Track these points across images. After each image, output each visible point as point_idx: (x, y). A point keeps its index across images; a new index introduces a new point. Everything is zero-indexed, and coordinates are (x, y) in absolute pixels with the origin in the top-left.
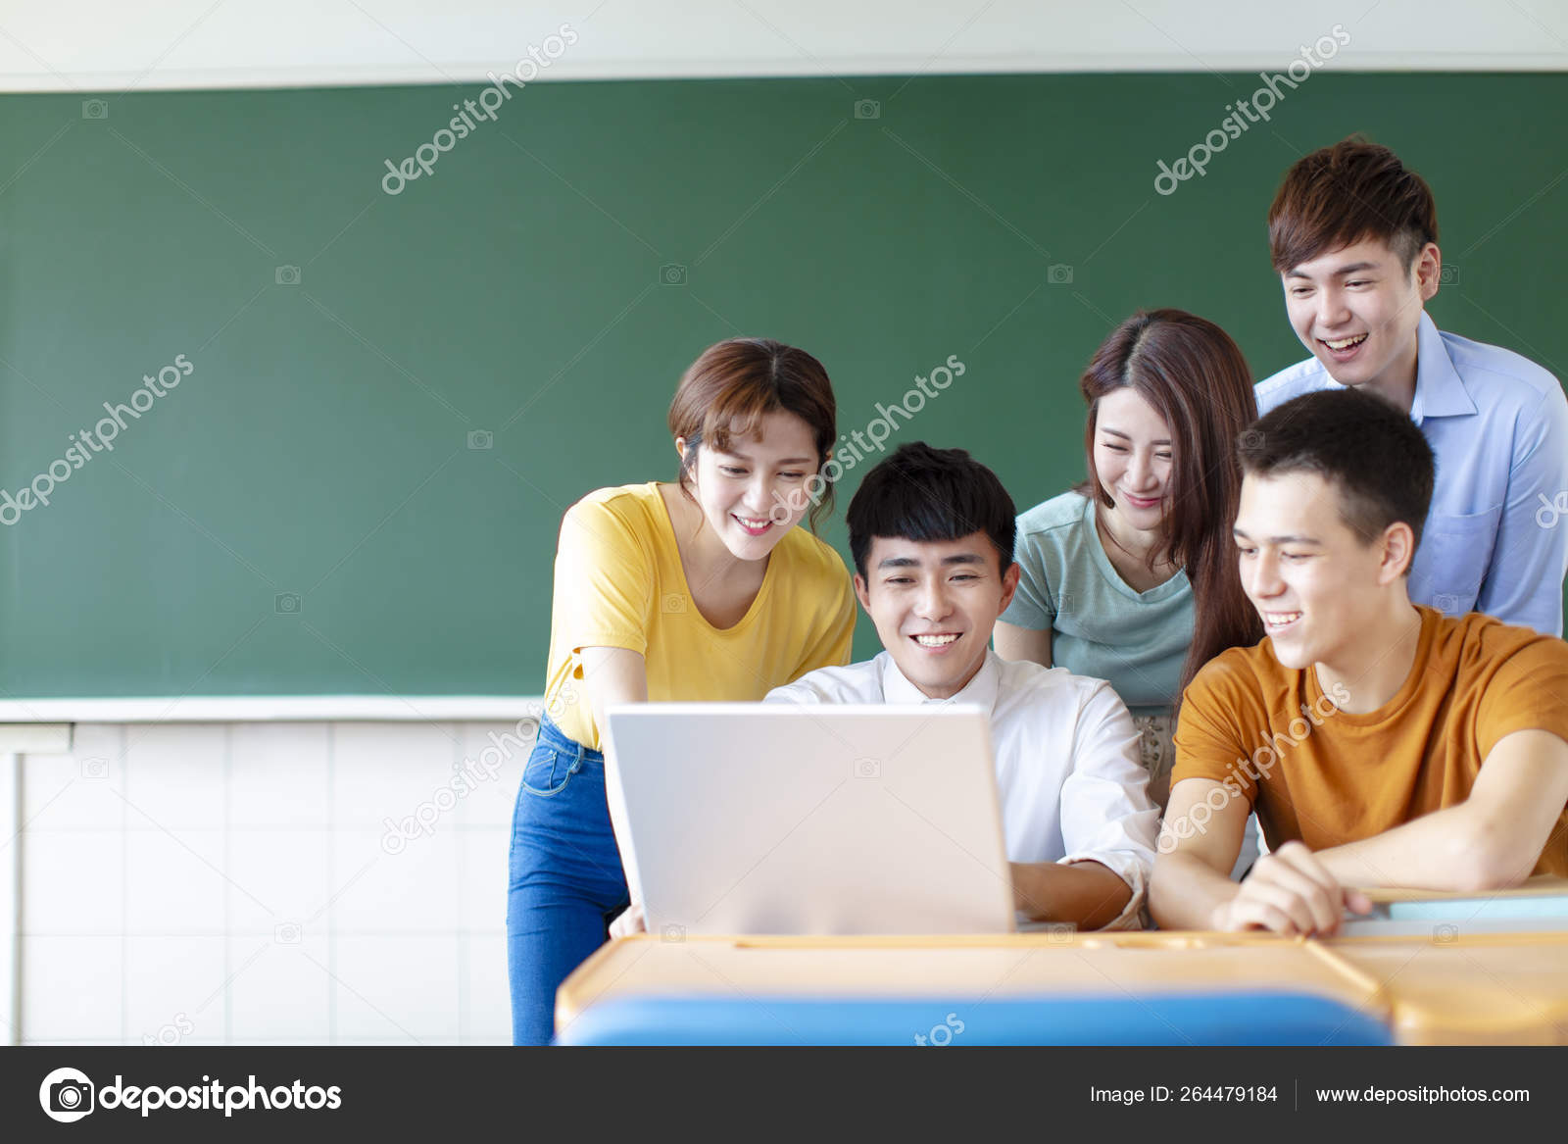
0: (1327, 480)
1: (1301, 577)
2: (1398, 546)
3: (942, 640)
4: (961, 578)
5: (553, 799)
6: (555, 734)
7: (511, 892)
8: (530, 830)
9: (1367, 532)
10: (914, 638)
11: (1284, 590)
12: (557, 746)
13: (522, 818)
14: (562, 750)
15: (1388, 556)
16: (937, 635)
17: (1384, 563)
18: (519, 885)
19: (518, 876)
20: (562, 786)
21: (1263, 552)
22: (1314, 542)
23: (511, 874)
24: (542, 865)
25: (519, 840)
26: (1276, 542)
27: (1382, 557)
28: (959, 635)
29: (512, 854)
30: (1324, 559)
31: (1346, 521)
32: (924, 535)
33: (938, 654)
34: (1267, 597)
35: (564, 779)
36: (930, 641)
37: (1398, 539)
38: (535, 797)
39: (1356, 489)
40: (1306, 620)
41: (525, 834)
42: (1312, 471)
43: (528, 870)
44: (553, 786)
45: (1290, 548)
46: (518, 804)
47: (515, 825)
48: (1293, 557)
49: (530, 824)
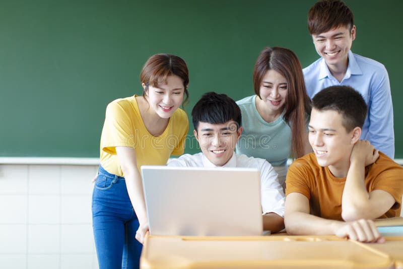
0: (339, 113)
1: (329, 141)
2: (357, 134)
3: (220, 152)
4: (226, 134)
5: (107, 190)
6: (106, 172)
7: (93, 217)
8: (98, 199)
9: (349, 129)
10: (212, 151)
11: (323, 145)
12: (107, 176)
13: (95, 196)
14: (108, 177)
15: (354, 136)
16: (219, 151)
17: (352, 138)
18: (96, 215)
19: (95, 213)
20: (110, 187)
21: (318, 133)
22: (334, 131)
23: (93, 212)
24: (103, 209)
25: (95, 202)
26: (323, 130)
27: (352, 136)
28: (225, 150)
29: (92, 207)
30: (337, 136)
31: (344, 125)
32: (215, 122)
33: (219, 156)
34: (318, 146)
35: (110, 185)
36: (217, 152)
37: (357, 132)
38: (99, 190)
39: (347, 116)
40: (328, 153)
41: (96, 200)
42: (335, 110)
43: (98, 211)
44: (106, 187)
45: (327, 132)
46: (94, 192)
47: (93, 198)
48: (327, 135)
49: (98, 198)
